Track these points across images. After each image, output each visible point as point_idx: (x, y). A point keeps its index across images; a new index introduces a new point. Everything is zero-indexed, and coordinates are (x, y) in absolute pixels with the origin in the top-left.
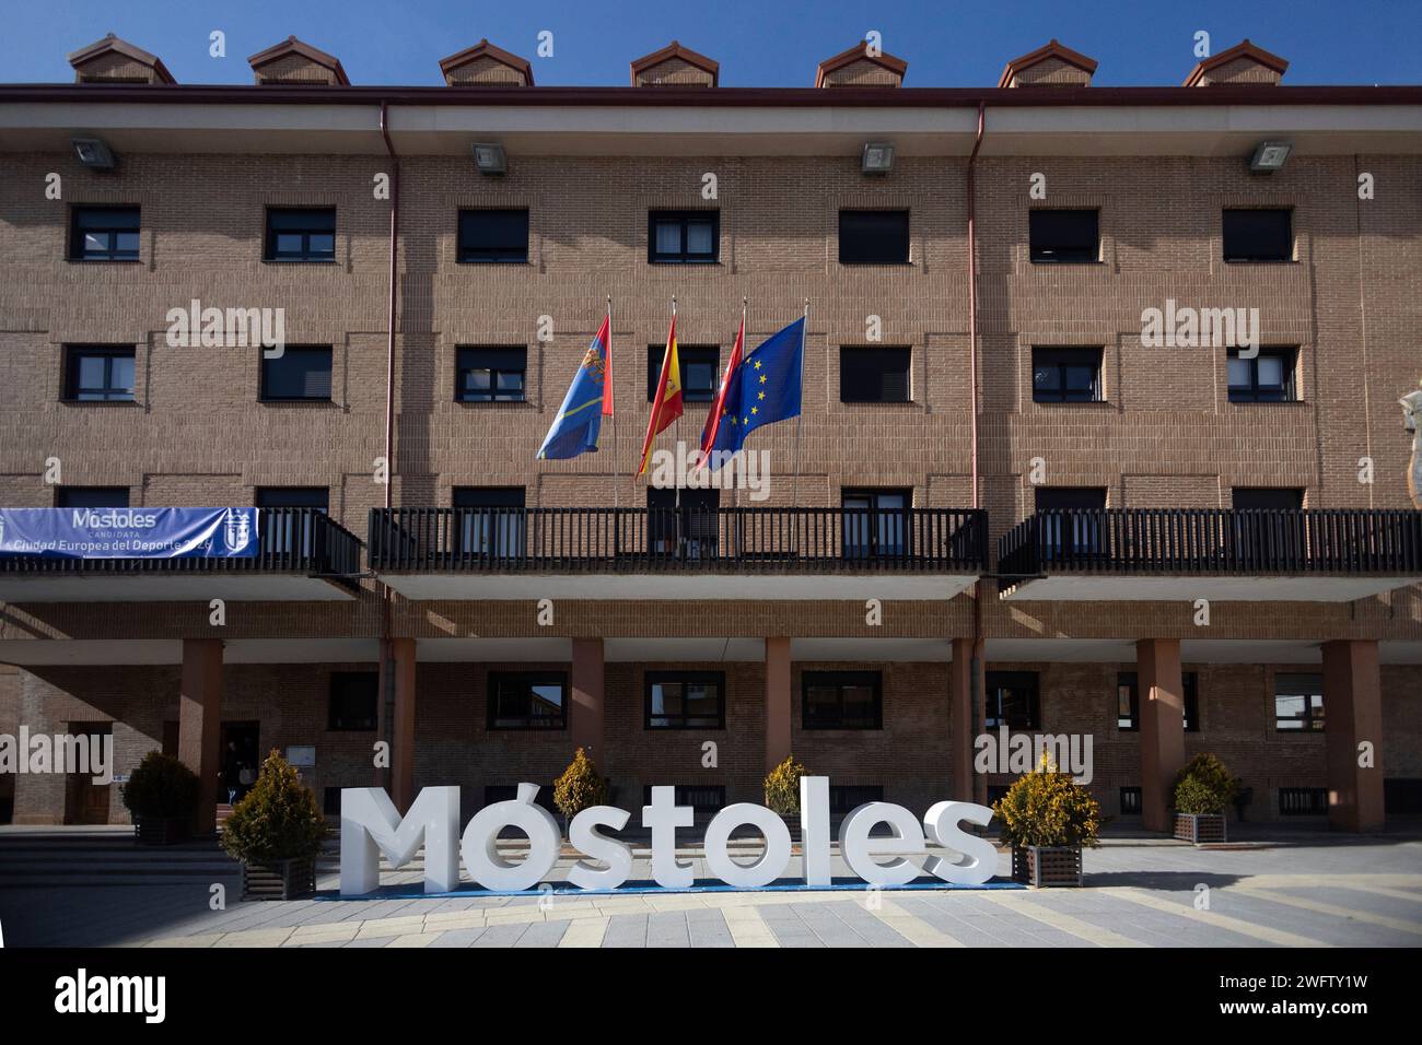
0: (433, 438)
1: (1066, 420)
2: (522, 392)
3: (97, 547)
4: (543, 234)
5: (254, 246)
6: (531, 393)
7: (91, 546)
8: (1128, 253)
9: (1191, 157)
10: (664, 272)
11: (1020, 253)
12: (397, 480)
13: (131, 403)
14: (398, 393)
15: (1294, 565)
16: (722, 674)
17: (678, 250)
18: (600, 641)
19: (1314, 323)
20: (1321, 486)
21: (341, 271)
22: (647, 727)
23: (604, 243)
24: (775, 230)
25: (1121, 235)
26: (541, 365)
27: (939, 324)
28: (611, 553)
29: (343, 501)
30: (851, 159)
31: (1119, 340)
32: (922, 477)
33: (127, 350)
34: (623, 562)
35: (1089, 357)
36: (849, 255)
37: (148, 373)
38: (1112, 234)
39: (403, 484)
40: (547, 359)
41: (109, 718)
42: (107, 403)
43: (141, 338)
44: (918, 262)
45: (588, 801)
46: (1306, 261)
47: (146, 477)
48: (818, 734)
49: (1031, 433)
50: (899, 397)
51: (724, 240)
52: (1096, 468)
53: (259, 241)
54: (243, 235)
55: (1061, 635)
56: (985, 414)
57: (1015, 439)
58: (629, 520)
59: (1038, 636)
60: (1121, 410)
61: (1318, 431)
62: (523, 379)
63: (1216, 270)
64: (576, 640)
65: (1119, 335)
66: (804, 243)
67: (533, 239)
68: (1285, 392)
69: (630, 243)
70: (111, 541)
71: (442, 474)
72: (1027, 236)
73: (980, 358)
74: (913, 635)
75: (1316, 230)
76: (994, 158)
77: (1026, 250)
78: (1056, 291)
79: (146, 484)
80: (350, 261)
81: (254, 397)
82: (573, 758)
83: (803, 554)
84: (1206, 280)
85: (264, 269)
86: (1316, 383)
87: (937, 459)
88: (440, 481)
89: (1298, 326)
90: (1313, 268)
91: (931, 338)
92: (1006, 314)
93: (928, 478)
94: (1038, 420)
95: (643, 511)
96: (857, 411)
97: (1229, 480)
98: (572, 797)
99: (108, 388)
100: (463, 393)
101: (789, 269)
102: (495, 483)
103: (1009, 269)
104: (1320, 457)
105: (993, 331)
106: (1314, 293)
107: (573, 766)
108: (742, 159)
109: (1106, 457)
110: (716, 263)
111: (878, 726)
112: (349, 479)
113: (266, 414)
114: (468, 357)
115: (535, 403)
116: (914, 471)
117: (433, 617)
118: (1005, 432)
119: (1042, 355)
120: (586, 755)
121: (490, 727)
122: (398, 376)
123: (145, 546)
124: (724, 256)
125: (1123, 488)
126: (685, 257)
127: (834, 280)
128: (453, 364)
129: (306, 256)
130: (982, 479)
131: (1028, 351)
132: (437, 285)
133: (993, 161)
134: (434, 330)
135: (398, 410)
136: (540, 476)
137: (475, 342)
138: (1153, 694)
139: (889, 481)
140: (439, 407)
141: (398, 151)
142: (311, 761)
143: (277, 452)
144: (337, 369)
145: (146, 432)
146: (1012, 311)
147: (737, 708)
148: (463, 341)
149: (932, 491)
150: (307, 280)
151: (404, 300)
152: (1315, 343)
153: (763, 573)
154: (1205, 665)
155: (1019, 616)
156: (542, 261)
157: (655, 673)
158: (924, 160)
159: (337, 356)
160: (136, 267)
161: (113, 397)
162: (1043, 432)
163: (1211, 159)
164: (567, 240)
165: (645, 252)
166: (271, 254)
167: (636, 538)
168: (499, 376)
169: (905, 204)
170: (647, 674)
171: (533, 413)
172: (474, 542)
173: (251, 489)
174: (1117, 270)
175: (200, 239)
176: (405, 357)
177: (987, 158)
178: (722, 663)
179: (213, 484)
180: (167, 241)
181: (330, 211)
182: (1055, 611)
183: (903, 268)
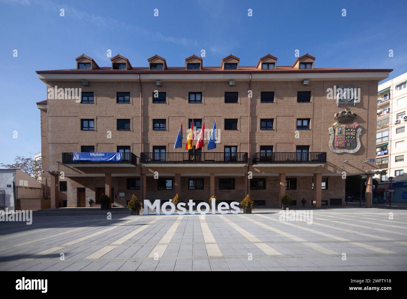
0: (149, 137)
1: (266, 133)
2: (165, 127)
3: (95, 159)
4: (169, 97)
5: (115, 100)
6: (167, 128)
7: (94, 159)
8: (279, 100)
9: (292, 81)
10: (191, 105)
11: (259, 100)
12: (143, 145)
13: (94, 130)
14: (142, 128)
15: (307, 161)
16: (203, 179)
17: (194, 100)
18: (180, 174)
19: (313, 114)
20: (313, 145)
21: (131, 105)
22: (189, 189)
23: (180, 99)
24: (213, 96)
25: (278, 97)
26: (169, 123)
27: (243, 115)
28: (182, 160)
29: (133, 149)
30: (227, 82)
31: (277, 117)
32: (239, 144)
33: (93, 120)
34: (184, 162)
35: (272, 120)
36: (226, 101)
37: (97, 125)
38: (276, 97)
39: (144, 145)
40: (170, 121)
41: (85, 187)
42: (89, 130)
43: (95, 118)
44: (240, 102)
45: (179, 202)
46: (313, 102)
47: (97, 144)
48: (222, 190)
49: (260, 135)
50: (236, 129)
51: (203, 98)
52: (272, 142)
53: (116, 99)
54: (112, 97)
55: (263, 173)
56: (251, 132)
57: (256, 137)
58: (185, 154)
59: (260, 173)
60: (277, 131)
61: (313, 135)
62: (165, 125)
63: (296, 104)
64: (175, 174)
65: (277, 116)
66: (218, 98)
67: (167, 98)
68: (308, 127)
69: (185, 98)
70: (97, 158)
71: (151, 144)
72: (260, 97)
73: (251, 121)
74: (237, 173)
75: (315, 95)
76: (255, 82)
77: (260, 100)
78: (265, 108)
79: (97, 145)
80: (133, 103)
81: (116, 129)
82: (176, 195)
83: (215, 160)
84: (294, 106)
85: (117, 105)
86: (313, 126)
87: (242, 140)
88: (150, 145)
89: (310, 115)
90: (314, 103)
91: (242, 117)
92: (256, 113)
93: (240, 144)
94: (261, 133)
95: (187, 153)
96: (228, 131)
97: (296, 144)
98: (176, 202)
99: (89, 127)
100: (154, 128)
101: (215, 104)
102: (160, 145)
103: (256, 104)
104: (313, 140)
105: (253, 116)
106: (314, 108)
107: (176, 197)
108: (206, 82)
109: (273, 140)
110: (201, 103)
111: (234, 189)
112: (134, 144)
113: (118, 132)
114: (155, 121)
115: (168, 130)
116: (238, 143)
117: (149, 170)
118: (255, 135)
119: (262, 120)
120: (178, 195)
121: (158, 189)
122: (142, 125)
123: (103, 159)
124: (203, 101)
125: (276, 146)
126: (195, 101)
127: (224, 106)
128: (152, 123)
129: (124, 101)
130: (250, 144)
131: (260, 119)
132: (149, 108)
133: (254, 82)
134: (149, 116)
135: (142, 132)
136: (169, 144)
137: (156, 118)
138: (281, 183)
139: (233, 145)
140: (150, 131)
141: (141, 81)
142: (124, 195)
143: (121, 139)
144: (131, 124)
145: (97, 136)
146: (257, 112)
147: (206, 185)
148: (154, 118)
149: (241, 146)
150: (125, 107)
151: (143, 110)
152: (313, 118)
153: (209, 164)
154: (298, 176)
155: (256, 170)
156: (169, 103)
157: (190, 178)
158: (241, 82)
159: (131, 121)
160: (93, 104)
161: (90, 129)
162: (262, 135)
163: (296, 82)
164: (173, 98)
165: (188, 100)
166: (118, 101)
167: (186, 158)
168: (161, 124)
169: (237, 91)
170: (189, 179)
171: (167, 132)
172: (157, 158)
173: (116, 146)
174: (277, 104)
175: (105, 98)
176: (143, 121)
177: (253, 82)
178: (203, 177)
179: (109, 145)
180: (99, 99)
181: (129, 93)
182: (263, 168)
183: (237, 104)
